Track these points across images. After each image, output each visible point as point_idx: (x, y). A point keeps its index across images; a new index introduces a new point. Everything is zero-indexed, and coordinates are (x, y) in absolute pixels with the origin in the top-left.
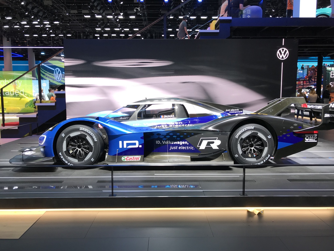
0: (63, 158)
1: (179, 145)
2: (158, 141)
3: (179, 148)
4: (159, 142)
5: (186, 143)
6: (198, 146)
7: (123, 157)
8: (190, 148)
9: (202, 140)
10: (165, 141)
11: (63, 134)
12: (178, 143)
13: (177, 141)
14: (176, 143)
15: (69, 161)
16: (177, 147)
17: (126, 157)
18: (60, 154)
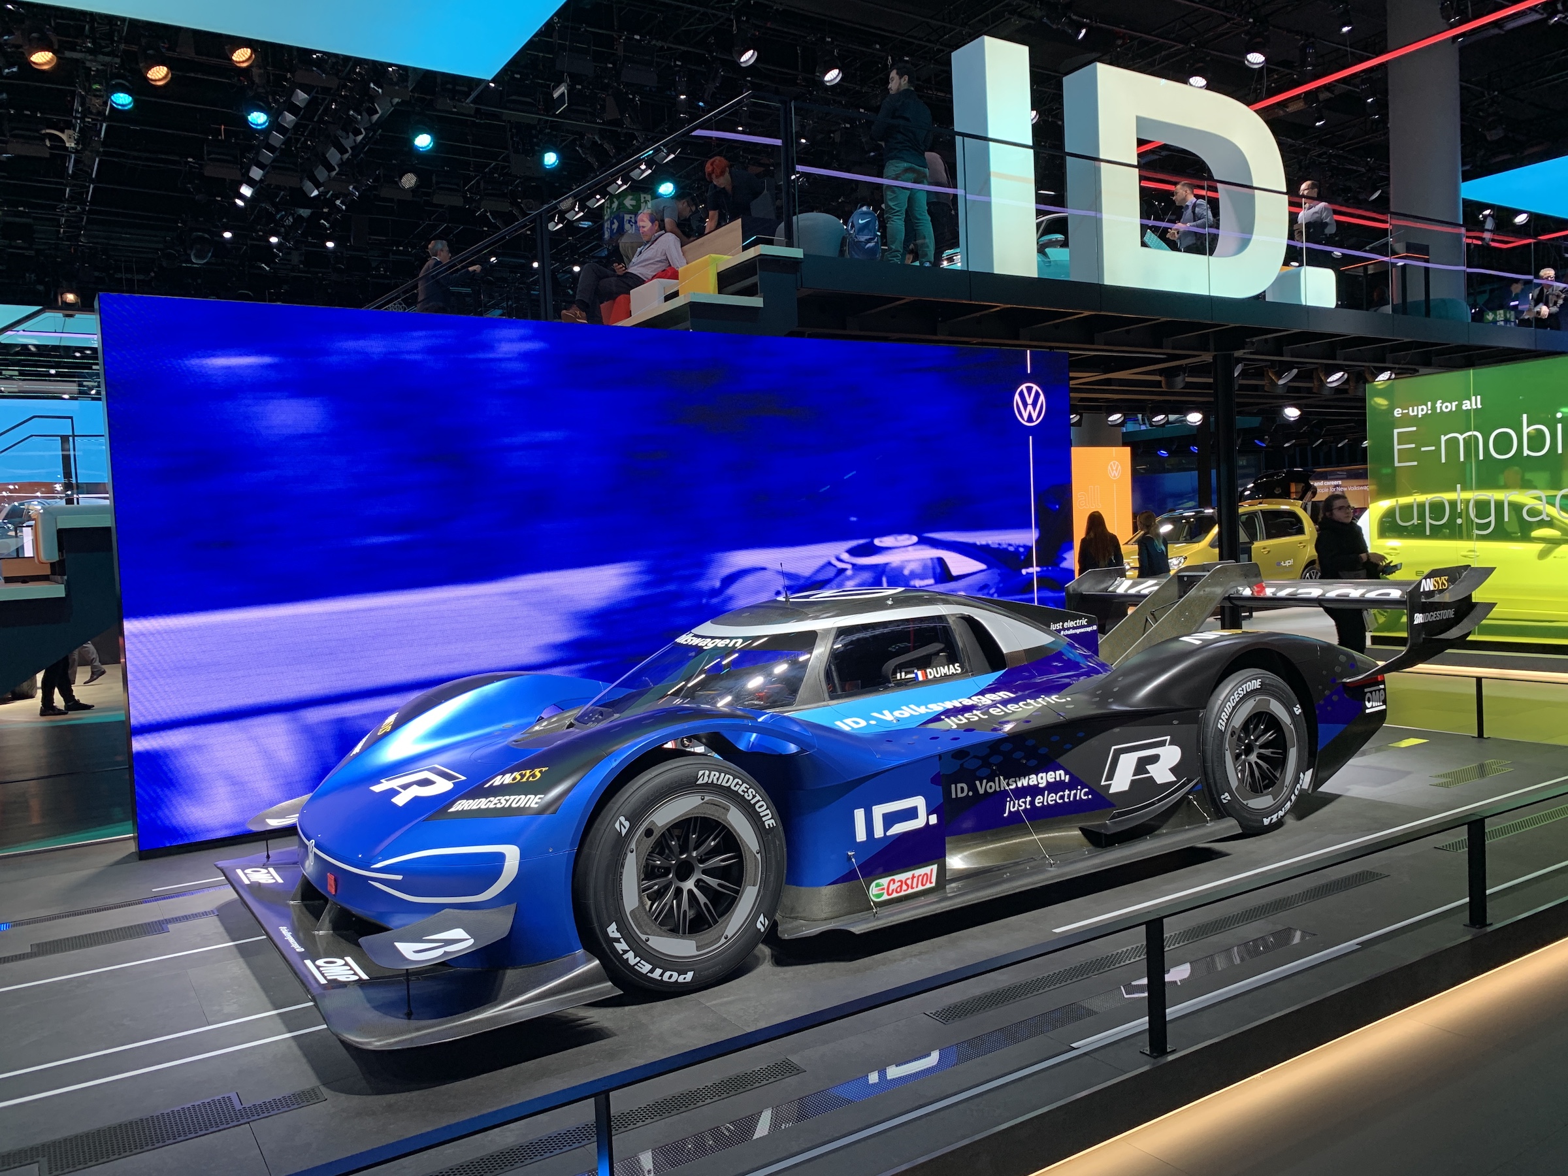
0: (625, 952)
1: (1034, 791)
2: (959, 785)
3: (1037, 801)
4: (962, 789)
5: (1060, 775)
6: (1103, 783)
7: (874, 884)
8: (1075, 795)
9: (1118, 753)
10: (985, 781)
11: (622, 819)
12: (1033, 780)
13: (1026, 773)
14: (1023, 782)
15: (657, 960)
16: (1029, 799)
17: (884, 881)
18: (612, 931)
